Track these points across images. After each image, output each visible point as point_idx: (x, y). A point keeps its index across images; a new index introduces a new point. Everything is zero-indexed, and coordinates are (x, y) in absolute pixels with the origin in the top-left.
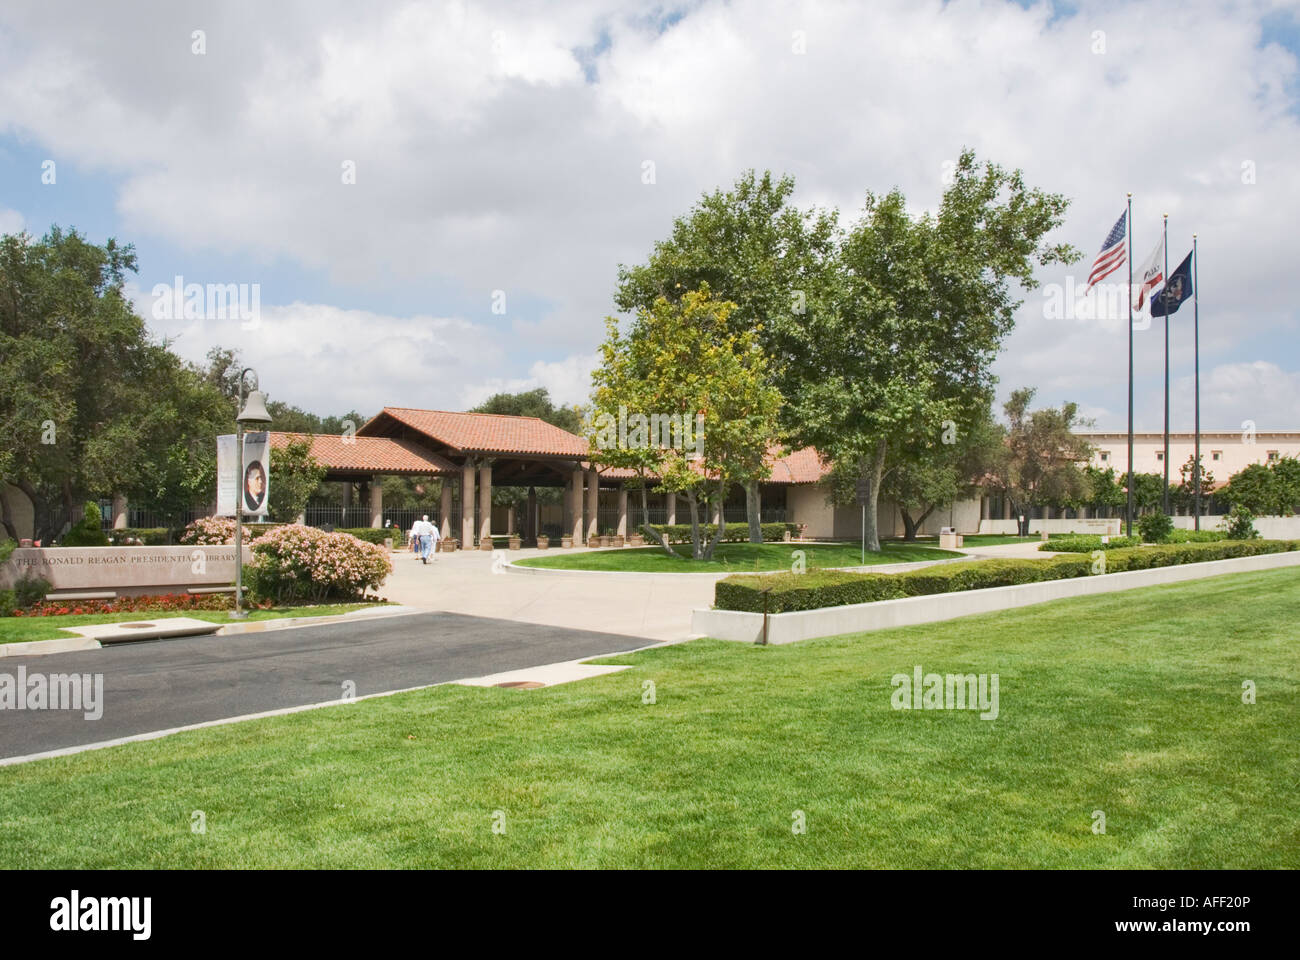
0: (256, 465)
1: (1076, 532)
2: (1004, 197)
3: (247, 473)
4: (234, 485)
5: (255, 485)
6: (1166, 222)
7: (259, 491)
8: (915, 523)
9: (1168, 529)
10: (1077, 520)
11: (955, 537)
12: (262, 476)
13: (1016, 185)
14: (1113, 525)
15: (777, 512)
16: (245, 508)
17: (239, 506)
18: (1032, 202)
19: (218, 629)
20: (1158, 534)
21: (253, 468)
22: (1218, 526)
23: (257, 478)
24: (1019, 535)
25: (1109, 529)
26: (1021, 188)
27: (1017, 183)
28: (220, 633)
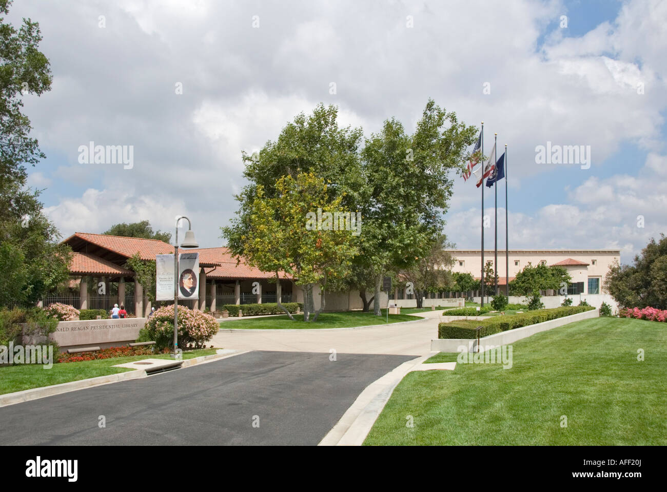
0: (189, 271)
1: (441, 306)
2: (447, 125)
3: (182, 276)
4: (173, 282)
5: (187, 283)
6: (496, 138)
7: (191, 286)
8: (368, 302)
9: (507, 303)
10: (441, 299)
11: (397, 309)
12: (194, 277)
13: (453, 120)
14: (461, 301)
15: (289, 296)
16: (181, 295)
17: (176, 294)
18: (460, 130)
19: (182, 363)
20: (501, 306)
21: (186, 273)
22: (523, 301)
23: (190, 279)
24: (417, 308)
25: (460, 303)
26: (455, 121)
27: (454, 119)
28: (184, 366)
